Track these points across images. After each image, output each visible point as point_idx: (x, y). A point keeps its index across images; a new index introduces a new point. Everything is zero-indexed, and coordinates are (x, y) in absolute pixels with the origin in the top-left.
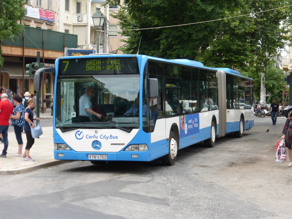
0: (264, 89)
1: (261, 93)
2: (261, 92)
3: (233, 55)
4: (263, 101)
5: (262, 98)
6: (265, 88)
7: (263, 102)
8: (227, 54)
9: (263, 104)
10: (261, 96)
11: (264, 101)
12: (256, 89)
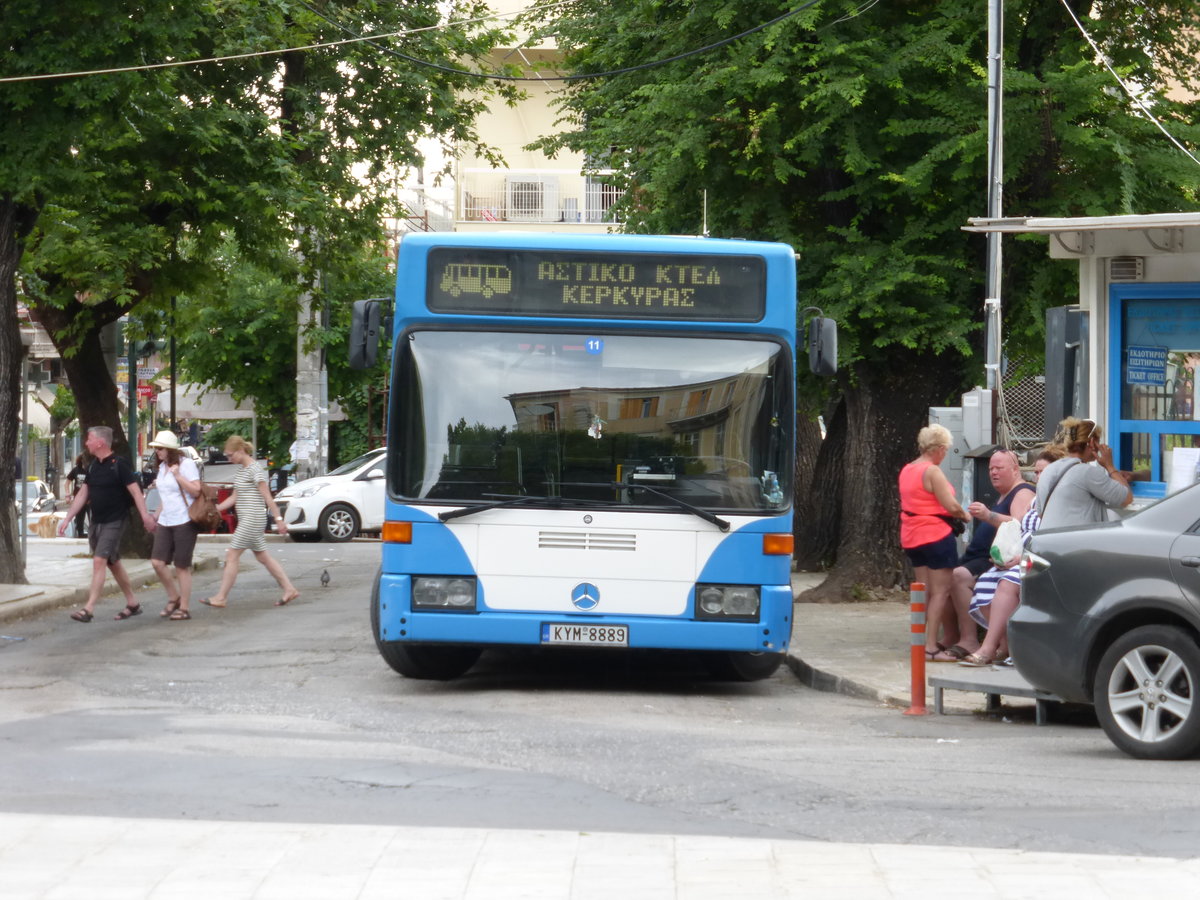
0: (316, 374)
1: (300, 404)
2: (299, 395)
3: (201, 178)
4: (314, 449)
5: (310, 427)
6: (325, 372)
7: (312, 455)
8: (171, 173)
9: (316, 463)
10: (300, 420)
11: (319, 448)
12: (270, 375)
